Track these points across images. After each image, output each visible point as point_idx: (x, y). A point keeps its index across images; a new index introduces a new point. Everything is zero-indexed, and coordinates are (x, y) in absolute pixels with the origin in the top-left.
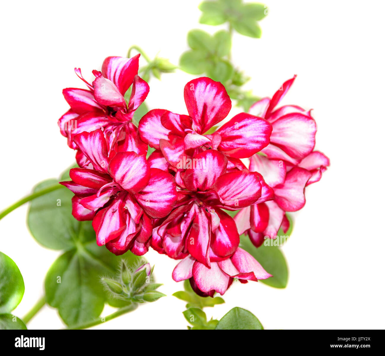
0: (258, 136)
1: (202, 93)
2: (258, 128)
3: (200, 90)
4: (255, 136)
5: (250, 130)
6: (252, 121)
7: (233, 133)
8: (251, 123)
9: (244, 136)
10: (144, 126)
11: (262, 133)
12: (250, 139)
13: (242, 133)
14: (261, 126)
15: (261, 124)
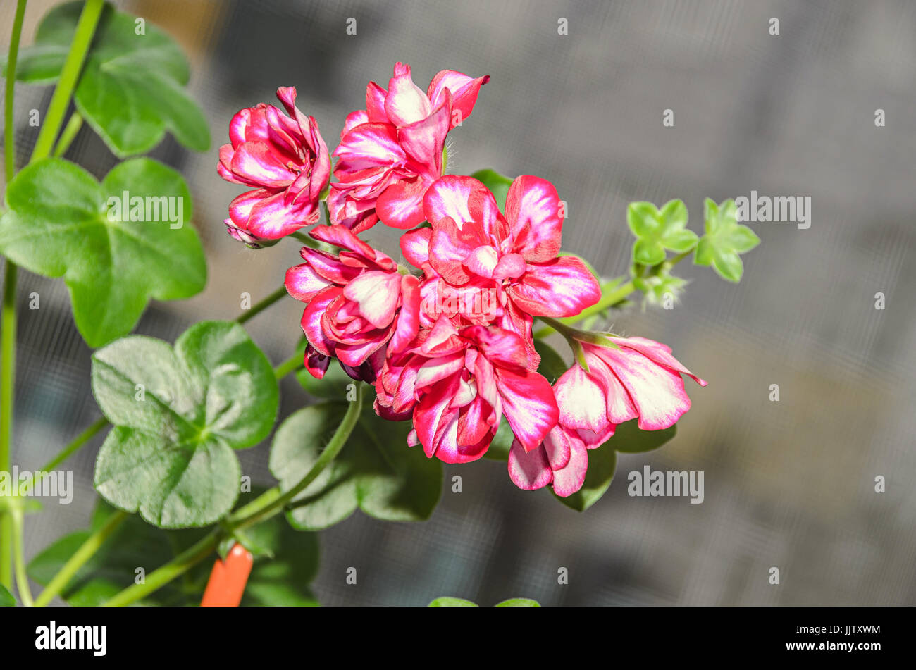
0: (569, 298)
1: (531, 203)
2: (579, 288)
3: (532, 197)
4: (564, 296)
5: (565, 285)
6: (579, 275)
7: (545, 277)
8: (574, 276)
9: (553, 289)
10: (444, 186)
11: (578, 297)
12: (557, 297)
13: (554, 282)
14: (586, 288)
15: (587, 287)
